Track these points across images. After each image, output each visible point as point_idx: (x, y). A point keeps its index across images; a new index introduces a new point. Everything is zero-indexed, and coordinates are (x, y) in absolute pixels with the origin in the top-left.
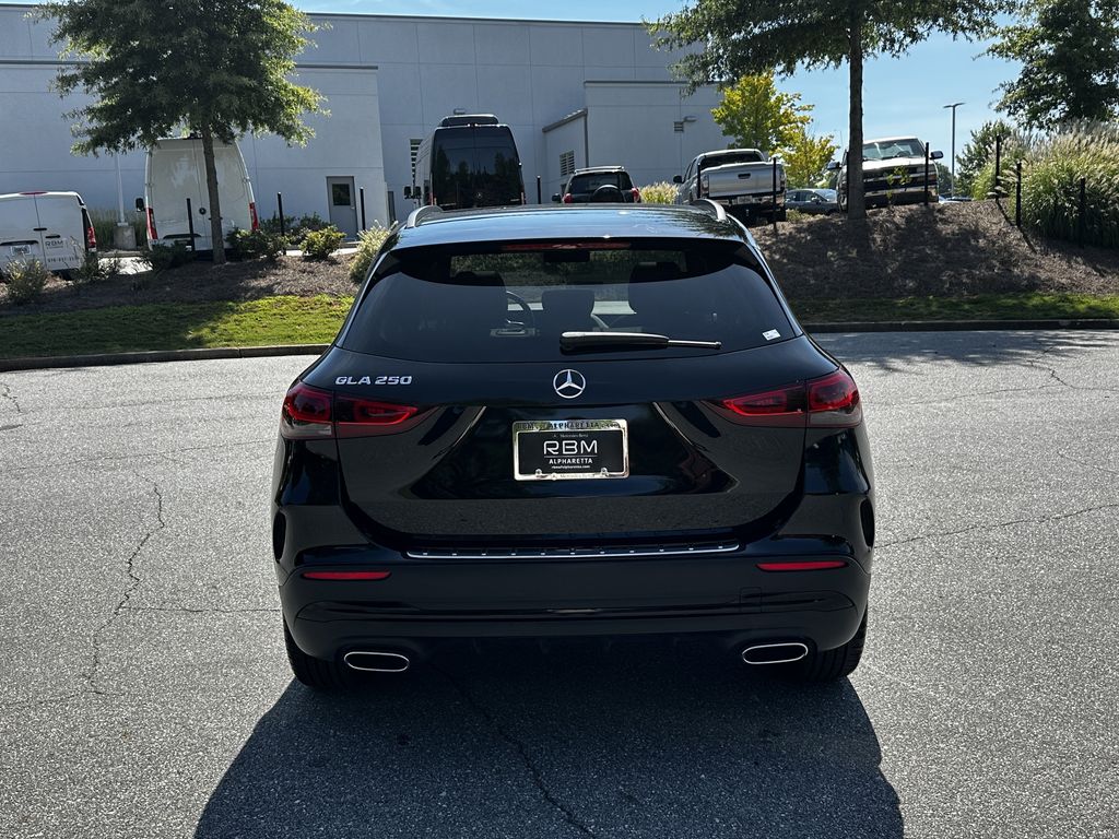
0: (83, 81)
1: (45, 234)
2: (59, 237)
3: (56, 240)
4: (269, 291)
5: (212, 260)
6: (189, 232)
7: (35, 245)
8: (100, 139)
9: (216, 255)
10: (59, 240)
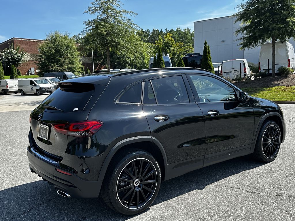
0: (241, 31)
1: (234, 70)
2: (237, 70)
3: (236, 71)
4: (278, 85)
5: (271, 76)
6: (268, 68)
7: (231, 73)
8: (245, 45)
9: (273, 74)
10: (237, 71)
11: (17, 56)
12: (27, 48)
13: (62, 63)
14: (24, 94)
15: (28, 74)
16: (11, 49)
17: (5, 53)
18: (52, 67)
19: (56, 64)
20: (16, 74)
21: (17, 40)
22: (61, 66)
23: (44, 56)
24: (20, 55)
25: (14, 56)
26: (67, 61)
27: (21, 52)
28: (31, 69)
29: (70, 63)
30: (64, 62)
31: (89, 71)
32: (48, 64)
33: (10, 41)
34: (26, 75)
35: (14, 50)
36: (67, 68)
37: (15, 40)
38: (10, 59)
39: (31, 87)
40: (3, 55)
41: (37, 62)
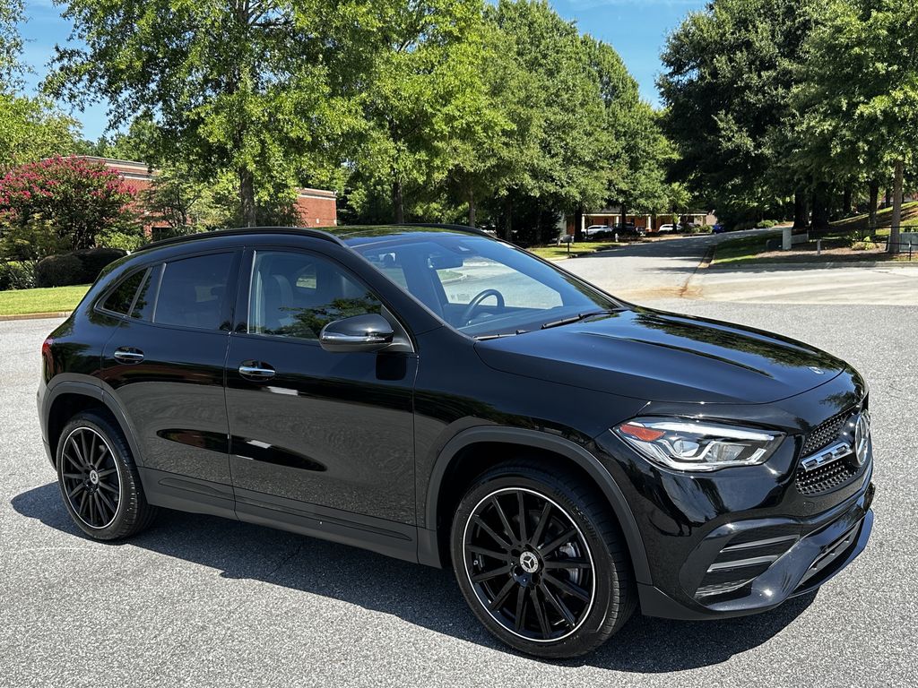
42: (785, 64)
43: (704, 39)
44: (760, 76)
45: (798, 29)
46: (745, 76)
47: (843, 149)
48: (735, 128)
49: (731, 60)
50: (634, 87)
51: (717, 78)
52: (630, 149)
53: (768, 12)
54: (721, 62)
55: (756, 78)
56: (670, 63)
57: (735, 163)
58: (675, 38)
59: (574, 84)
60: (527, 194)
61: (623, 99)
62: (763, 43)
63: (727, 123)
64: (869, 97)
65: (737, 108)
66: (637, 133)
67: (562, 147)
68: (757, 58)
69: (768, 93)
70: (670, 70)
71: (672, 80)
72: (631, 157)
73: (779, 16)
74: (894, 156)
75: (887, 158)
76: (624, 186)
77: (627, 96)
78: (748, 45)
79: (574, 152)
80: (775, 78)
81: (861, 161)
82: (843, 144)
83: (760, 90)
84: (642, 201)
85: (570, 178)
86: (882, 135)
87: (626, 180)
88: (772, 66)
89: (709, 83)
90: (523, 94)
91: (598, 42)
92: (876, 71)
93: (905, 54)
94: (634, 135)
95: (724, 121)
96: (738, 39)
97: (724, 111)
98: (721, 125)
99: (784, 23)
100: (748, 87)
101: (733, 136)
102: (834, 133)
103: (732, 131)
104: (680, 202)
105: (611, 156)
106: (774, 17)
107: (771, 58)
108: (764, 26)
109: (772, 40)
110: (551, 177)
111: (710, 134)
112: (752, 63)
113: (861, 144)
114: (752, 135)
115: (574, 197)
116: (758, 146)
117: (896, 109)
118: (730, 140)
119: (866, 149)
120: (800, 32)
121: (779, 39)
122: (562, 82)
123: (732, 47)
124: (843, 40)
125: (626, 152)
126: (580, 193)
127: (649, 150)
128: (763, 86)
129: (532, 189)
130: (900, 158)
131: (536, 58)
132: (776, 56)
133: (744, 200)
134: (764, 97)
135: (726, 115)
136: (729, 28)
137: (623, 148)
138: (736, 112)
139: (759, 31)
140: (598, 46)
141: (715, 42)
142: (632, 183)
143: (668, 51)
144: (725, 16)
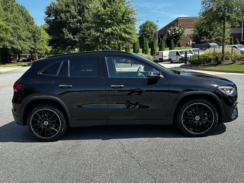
11: (178, 32)
12: (188, 24)
13: (211, 36)
14: (172, 62)
15: (187, 45)
16: (175, 26)
17: (171, 30)
18: (203, 39)
19: (205, 36)
20: (173, 47)
21: (181, 19)
22: (210, 38)
23: (197, 31)
24: (181, 31)
25: (177, 32)
26: (216, 34)
27: (182, 29)
28: (189, 42)
29: (218, 35)
30: (213, 34)
31: (238, 41)
32: (199, 37)
33: (176, 20)
34: (185, 46)
35: (177, 27)
36: (215, 39)
37: (179, 19)
38: (174, 34)
39: (176, 57)
40: (169, 32)
41: (192, 36)
42: (79, 18)
43: (58, 9)
44: (73, 20)
45: (81, 9)
46: (69, 20)
47: (102, 40)
48: (68, 33)
49: (65, 15)
50: (32, 19)
51: (62, 19)
52: (33, 36)
53: (73, 3)
54: (63, 15)
55: (72, 20)
56: (47, 14)
57: (69, 42)
58: (47, 7)
59: (18, 17)
60: (6, 48)
61: (30, 22)
62: (73, 12)
63: (66, 31)
64: (107, 28)
65: (68, 28)
66: (35, 32)
67: (16, 34)
68: (72, 15)
69: (76, 25)
70: (47, 16)
71: (48, 18)
72: (34, 39)
73: (76, 5)
74: (114, 42)
75: (112, 43)
76: (33, 47)
77: (31, 21)
78: (69, 11)
79: (20, 36)
80: (77, 21)
81: (106, 43)
82: (102, 39)
83: (73, 24)
84: (38, 51)
85: (20, 44)
86: (110, 37)
87: (33, 45)
88: (76, 18)
89: (60, 20)
90: (6, 18)
91: (21, 5)
92: (108, 22)
93: (114, 18)
94: (34, 33)
95: (65, 31)
96: (66, 10)
97: (65, 28)
98: (65, 32)
99: (78, 7)
100: (70, 22)
101: (68, 35)
102: (100, 36)
103: (67, 34)
104: (48, 52)
105: (28, 38)
106: (75, 5)
107: (75, 16)
108: (73, 7)
109: (75, 11)
110: (14, 43)
111: (61, 34)
112: (71, 16)
113: (106, 39)
114: (73, 35)
115: (19, 49)
116: (74, 38)
117: (113, 31)
118: (67, 36)
119: (107, 40)
120: (82, 10)
121: (77, 11)
122: (15, 16)
123: (65, 12)
124: (100, 13)
125: (33, 37)
126: (21, 48)
127: (39, 37)
128: (74, 23)
129: (8, 46)
130: (115, 43)
131: (6, 8)
132: (77, 15)
133: (63, 52)
134: (75, 25)
135: (65, 29)
136: (64, 6)
137: (32, 36)
138: (68, 29)
139: (72, 8)
140: (21, 6)
141: (61, 10)
142: (35, 46)
143: (46, 11)
144: (62, 3)
